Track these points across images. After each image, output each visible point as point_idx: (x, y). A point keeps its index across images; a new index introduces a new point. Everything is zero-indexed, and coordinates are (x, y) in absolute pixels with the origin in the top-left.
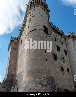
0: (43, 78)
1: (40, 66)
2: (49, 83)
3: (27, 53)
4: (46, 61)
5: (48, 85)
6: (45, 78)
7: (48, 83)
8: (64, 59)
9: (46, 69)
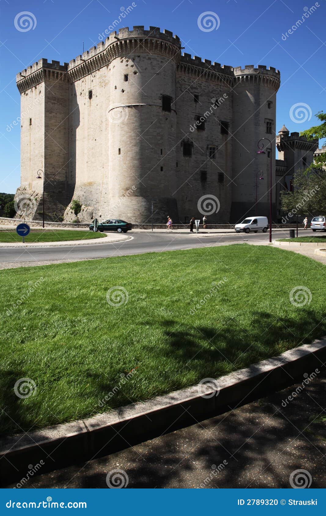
0: (154, 202)
1: (149, 181)
2: (165, 209)
3: (120, 149)
4: (162, 170)
5: (162, 212)
6: (157, 200)
7: (163, 209)
8: (214, 149)
9: (160, 186)
